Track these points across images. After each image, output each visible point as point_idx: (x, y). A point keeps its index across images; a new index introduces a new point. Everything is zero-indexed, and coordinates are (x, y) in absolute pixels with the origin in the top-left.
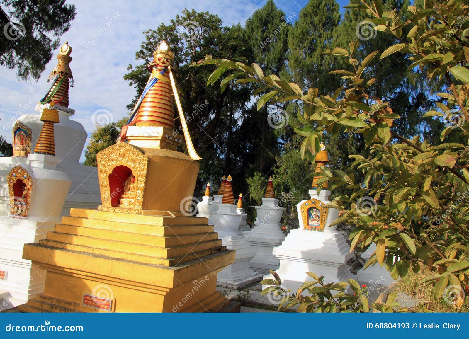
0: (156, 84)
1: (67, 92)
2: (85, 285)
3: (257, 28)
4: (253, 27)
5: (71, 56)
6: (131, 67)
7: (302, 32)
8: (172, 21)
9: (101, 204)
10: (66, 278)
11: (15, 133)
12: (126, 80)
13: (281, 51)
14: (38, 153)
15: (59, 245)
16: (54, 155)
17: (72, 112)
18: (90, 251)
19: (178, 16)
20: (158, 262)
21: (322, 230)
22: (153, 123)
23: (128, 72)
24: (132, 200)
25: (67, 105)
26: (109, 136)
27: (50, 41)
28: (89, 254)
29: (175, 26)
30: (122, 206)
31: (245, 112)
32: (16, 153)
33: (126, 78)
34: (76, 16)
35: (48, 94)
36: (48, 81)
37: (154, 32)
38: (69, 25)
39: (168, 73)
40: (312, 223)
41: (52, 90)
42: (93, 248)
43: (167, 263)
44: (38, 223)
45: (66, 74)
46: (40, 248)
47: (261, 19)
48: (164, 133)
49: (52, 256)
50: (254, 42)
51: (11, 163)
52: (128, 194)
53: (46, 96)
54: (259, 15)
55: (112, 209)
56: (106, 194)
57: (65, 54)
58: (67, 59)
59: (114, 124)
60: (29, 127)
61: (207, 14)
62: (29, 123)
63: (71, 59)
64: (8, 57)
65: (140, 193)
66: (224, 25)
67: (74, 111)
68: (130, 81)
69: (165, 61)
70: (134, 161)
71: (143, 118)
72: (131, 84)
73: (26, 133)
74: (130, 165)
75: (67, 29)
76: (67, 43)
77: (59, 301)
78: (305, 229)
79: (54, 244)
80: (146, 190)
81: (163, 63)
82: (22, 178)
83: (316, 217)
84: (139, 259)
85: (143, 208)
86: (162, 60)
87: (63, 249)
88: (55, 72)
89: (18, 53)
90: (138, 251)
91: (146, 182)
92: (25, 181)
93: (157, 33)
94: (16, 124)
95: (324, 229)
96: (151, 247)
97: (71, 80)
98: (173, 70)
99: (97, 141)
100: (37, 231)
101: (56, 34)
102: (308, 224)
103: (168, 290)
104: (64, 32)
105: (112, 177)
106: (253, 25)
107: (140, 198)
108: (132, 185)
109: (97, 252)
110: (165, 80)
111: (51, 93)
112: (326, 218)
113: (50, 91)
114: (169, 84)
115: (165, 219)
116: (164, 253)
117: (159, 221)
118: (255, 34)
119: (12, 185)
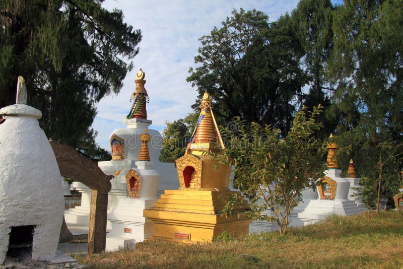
0: (204, 119)
1: (145, 107)
2: (175, 228)
3: (302, 17)
4: (298, 17)
5: (144, 79)
6: (192, 69)
7: (345, 17)
8: (223, 23)
9: (180, 187)
10: (165, 226)
11: (112, 143)
12: (188, 82)
13: (326, 37)
14: (141, 160)
15: (161, 209)
16: (149, 161)
17: (150, 122)
18: (176, 210)
19: (228, 18)
20: (209, 212)
21: (333, 199)
22: (204, 141)
23: (190, 75)
24: (196, 184)
25: (145, 117)
26: (178, 132)
27: (126, 64)
28: (175, 212)
29: (226, 28)
30: (191, 187)
31: (301, 97)
32: (114, 158)
33: (189, 80)
34: (142, 38)
35: (132, 111)
36: (131, 101)
37: (208, 36)
38: (138, 49)
39: (210, 111)
40: (326, 194)
41: (134, 107)
42: (178, 209)
43: (213, 213)
44: (146, 201)
45: (143, 94)
46: (152, 211)
47: (305, 8)
48: (210, 146)
49: (157, 214)
50: (301, 33)
51: (111, 165)
52: (194, 180)
53: (131, 113)
54: (303, 5)
55: (186, 189)
56: (182, 181)
57: (140, 78)
58: (142, 82)
59: (182, 120)
60: (122, 138)
61: (254, 11)
62: (122, 135)
63: (145, 82)
64: (93, 78)
65: (199, 179)
66: (270, 21)
67: (151, 121)
68: (192, 82)
69: (208, 104)
70: (195, 163)
71: (198, 139)
72: (193, 85)
73: (120, 142)
74: (193, 165)
75: (137, 53)
76: (141, 70)
77: (163, 237)
78: (321, 199)
79: (158, 209)
80: (202, 178)
81: (207, 106)
82: (135, 176)
83: (328, 189)
84: (201, 212)
85: (202, 187)
86: (206, 104)
87: (163, 210)
88: (135, 94)
89: (100, 73)
90: (200, 208)
91: (202, 174)
92: (136, 178)
93: (210, 38)
94: (113, 137)
95: (334, 198)
96: (206, 206)
97: (147, 98)
98: (212, 109)
99: (169, 137)
100: (145, 205)
101: (130, 58)
102: (323, 195)
103: (214, 225)
104: (135, 55)
105: (184, 172)
106: (298, 16)
107: (200, 182)
108: (195, 176)
109: (180, 211)
110: (209, 115)
111: (133, 110)
112: (336, 190)
113: (133, 108)
114: (211, 118)
115: (212, 192)
116: (212, 208)
117: (210, 193)
118: (301, 23)
119: (128, 180)
